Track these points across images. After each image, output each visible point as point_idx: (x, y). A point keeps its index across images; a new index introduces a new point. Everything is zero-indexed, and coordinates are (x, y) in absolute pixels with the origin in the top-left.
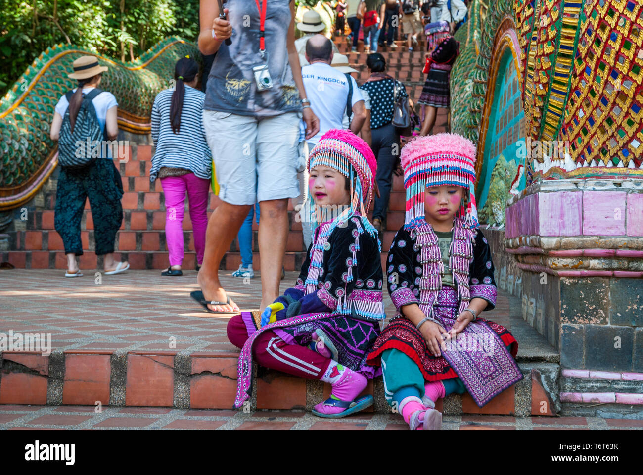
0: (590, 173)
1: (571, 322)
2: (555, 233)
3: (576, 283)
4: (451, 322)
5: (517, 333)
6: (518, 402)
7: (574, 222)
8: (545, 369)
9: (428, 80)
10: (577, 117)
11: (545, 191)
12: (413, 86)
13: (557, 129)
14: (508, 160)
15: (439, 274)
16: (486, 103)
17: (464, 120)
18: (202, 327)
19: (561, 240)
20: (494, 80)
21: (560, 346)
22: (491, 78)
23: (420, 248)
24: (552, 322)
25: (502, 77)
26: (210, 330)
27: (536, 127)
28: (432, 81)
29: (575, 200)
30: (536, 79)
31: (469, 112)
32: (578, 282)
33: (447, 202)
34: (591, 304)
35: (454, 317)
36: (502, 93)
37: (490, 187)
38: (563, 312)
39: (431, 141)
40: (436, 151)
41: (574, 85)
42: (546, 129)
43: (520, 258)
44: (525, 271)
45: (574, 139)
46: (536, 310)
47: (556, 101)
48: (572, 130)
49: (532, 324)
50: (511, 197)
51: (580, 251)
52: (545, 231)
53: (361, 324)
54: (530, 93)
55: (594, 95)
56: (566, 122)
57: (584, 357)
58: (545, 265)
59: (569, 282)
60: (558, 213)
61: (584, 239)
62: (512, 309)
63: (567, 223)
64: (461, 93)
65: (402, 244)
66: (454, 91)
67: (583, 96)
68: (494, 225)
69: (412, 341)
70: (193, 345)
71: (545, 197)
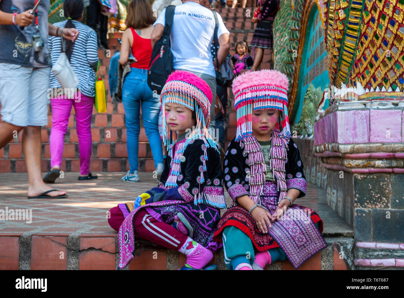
0: (376, 96)
1: (363, 207)
2: (349, 141)
3: (365, 178)
4: (274, 208)
5: (322, 215)
6: (323, 267)
7: (363, 133)
8: (343, 242)
9: (257, 29)
10: (365, 55)
11: (342, 110)
12: (246, 33)
13: (351, 64)
14: (316, 87)
15: (263, 172)
16: (300, 45)
17: (284, 58)
18: (88, 215)
19: (354, 146)
20: (305, 28)
21: (354, 225)
22: (302, 27)
23: (248, 154)
24: (348, 207)
25: (311, 26)
26: (94, 217)
27: (336, 63)
28: (260, 29)
29: (364, 116)
30: (335, 27)
31: (287, 52)
32: (367, 177)
33: (267, 121)
34: (377, 193)
35: (276, 204)
36: (311, 37)
37: (303, 107)
38: (356, 199)
39: (257, 75)
40: (260, 84)
41: (363, 31)
42: (343, 64)
43: (325, 160)
44: (329, 169)
45: (364, 71)
46: (337, 198)
47: (350, 43)
48: (362, 64)
49: (334, 209)
50: (318, 114)
51: (368, 154)
52: (342, 140)
53: (209, 209)
54: (330, 37)
55: (377, 38)
56: (358, 58)
57: (372, 233)
58: (342, 165)
59: (361, 177)
60: (352, 126)
61: (371, 145)
62: (319, 198)
63: (358, 133)
64: (282, 37)
65: (234, 151)
66: (276, 36)
67: (369, 39)
68: (306, 136)
69: (246, 221)
70: (82, 228)
71: (342, 115)
